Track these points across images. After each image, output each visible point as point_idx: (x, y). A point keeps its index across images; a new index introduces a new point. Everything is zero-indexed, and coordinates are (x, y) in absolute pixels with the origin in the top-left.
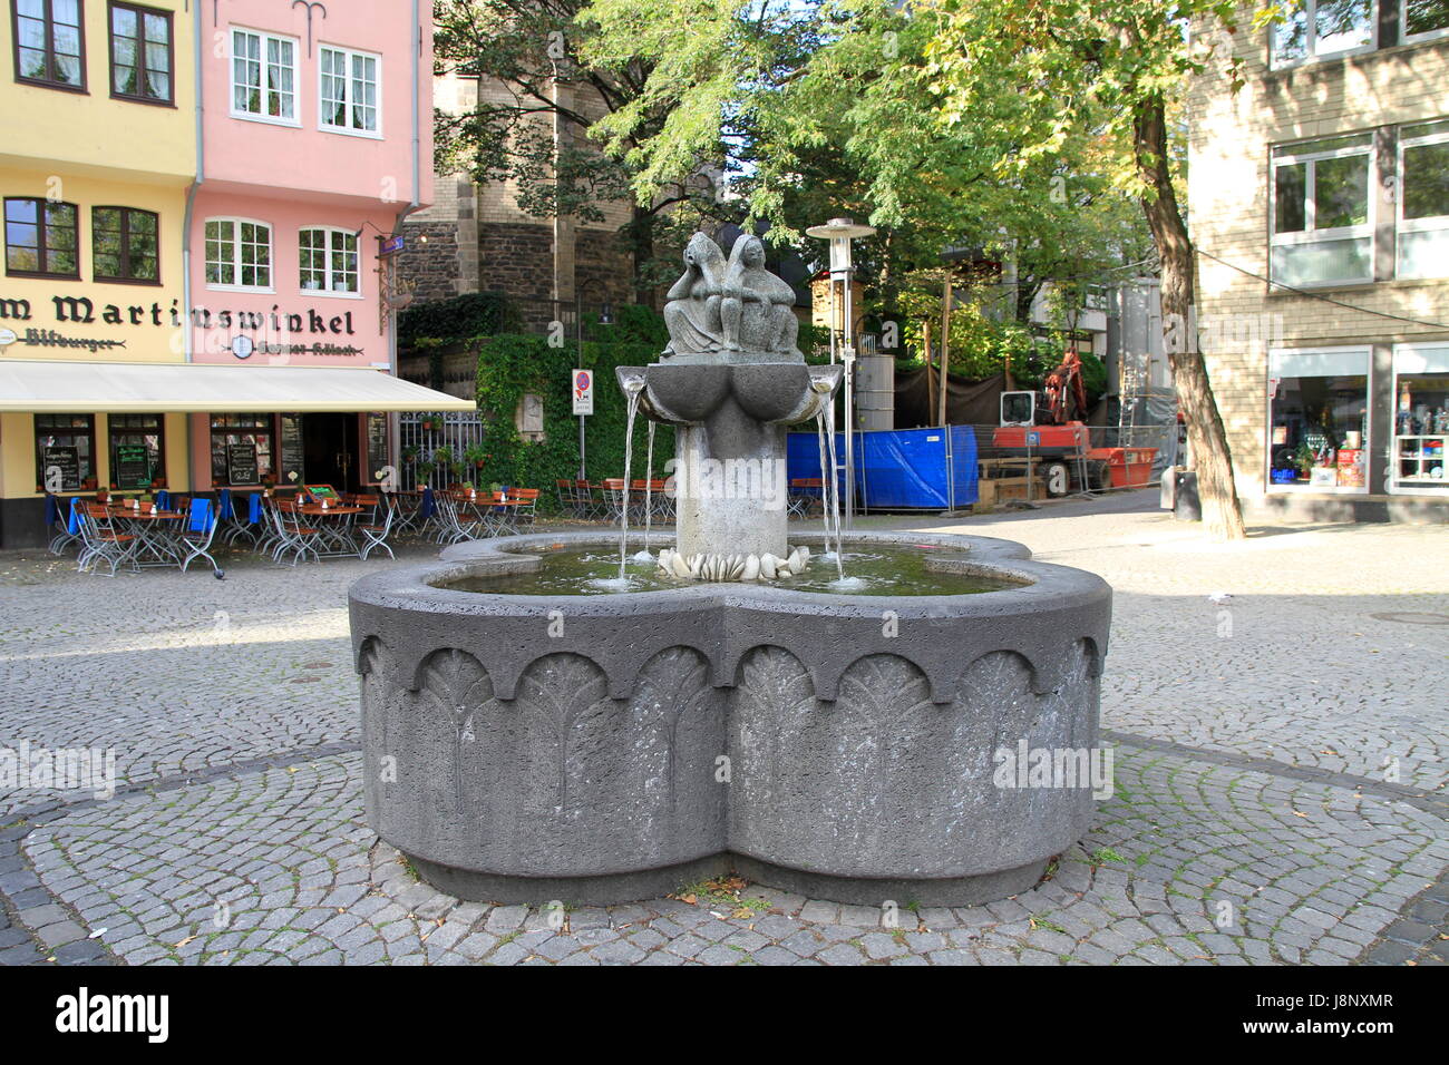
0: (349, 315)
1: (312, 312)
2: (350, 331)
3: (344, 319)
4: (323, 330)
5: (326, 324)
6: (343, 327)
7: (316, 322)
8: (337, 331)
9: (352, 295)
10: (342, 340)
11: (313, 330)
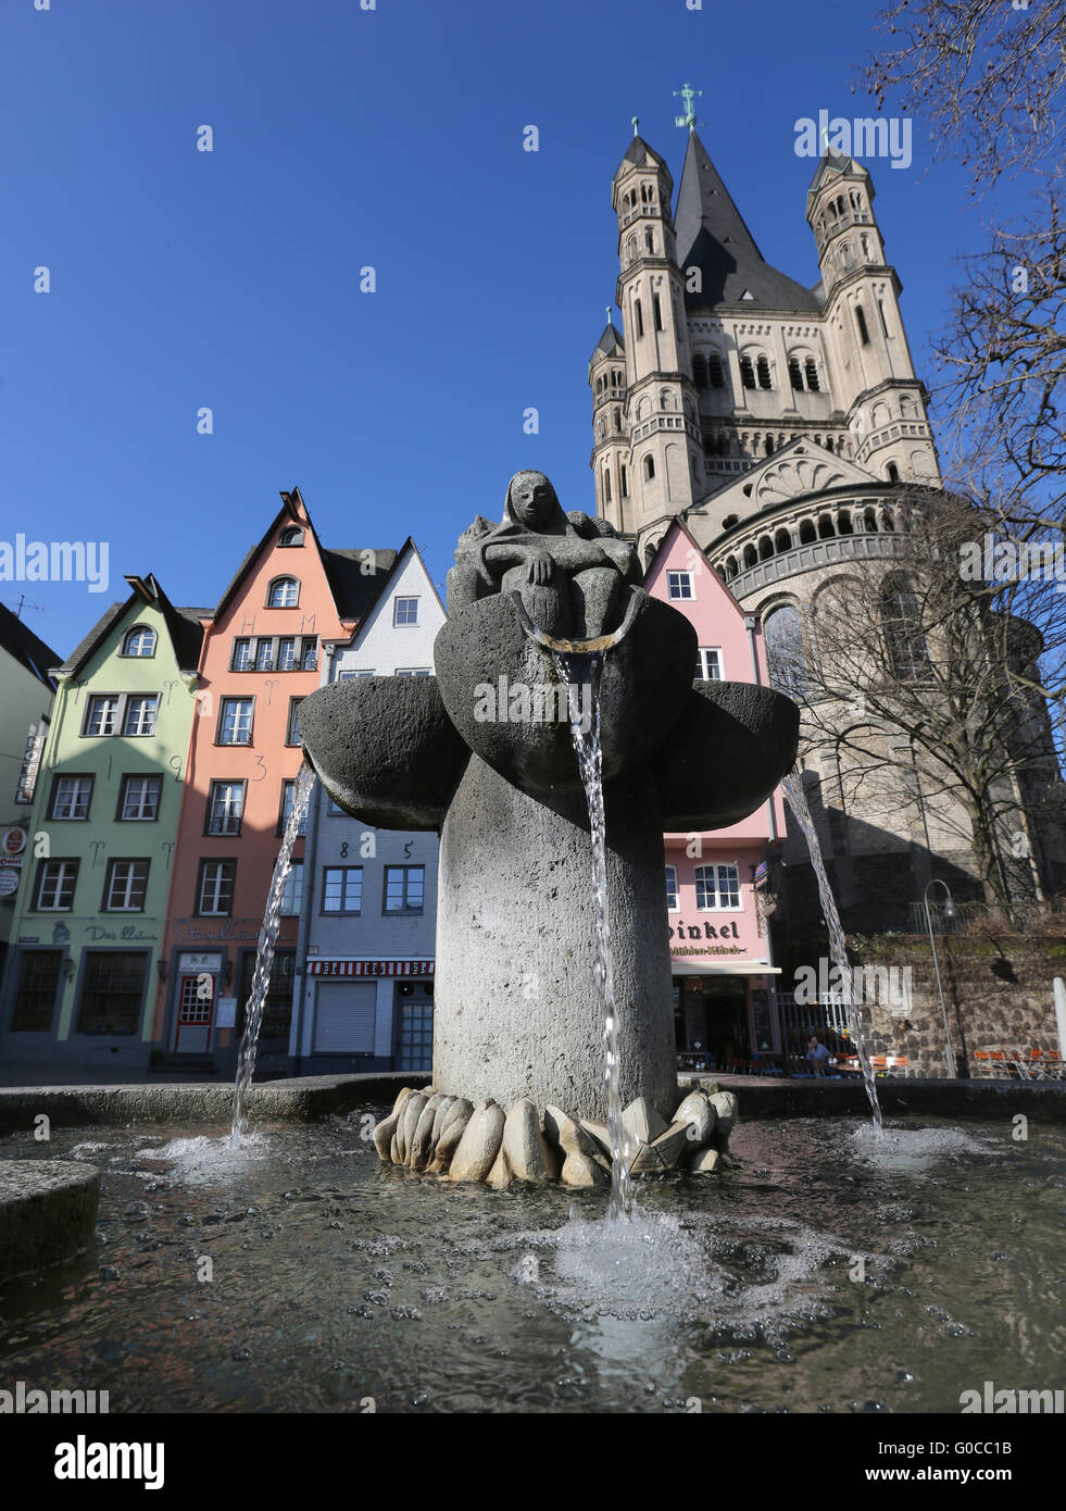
0: (734, 924)
1: (707, 924)
2: (735, 936)
3: (730, 927)
4: (716, 936)
5: (718, 932)
6: (730, 933)
7: (710, 931)
8: (726, 937)
9: (736, 909)
10: (729, 943)
11: (708, 936)
